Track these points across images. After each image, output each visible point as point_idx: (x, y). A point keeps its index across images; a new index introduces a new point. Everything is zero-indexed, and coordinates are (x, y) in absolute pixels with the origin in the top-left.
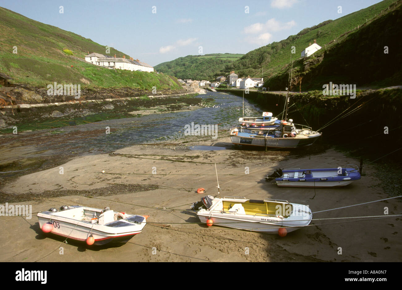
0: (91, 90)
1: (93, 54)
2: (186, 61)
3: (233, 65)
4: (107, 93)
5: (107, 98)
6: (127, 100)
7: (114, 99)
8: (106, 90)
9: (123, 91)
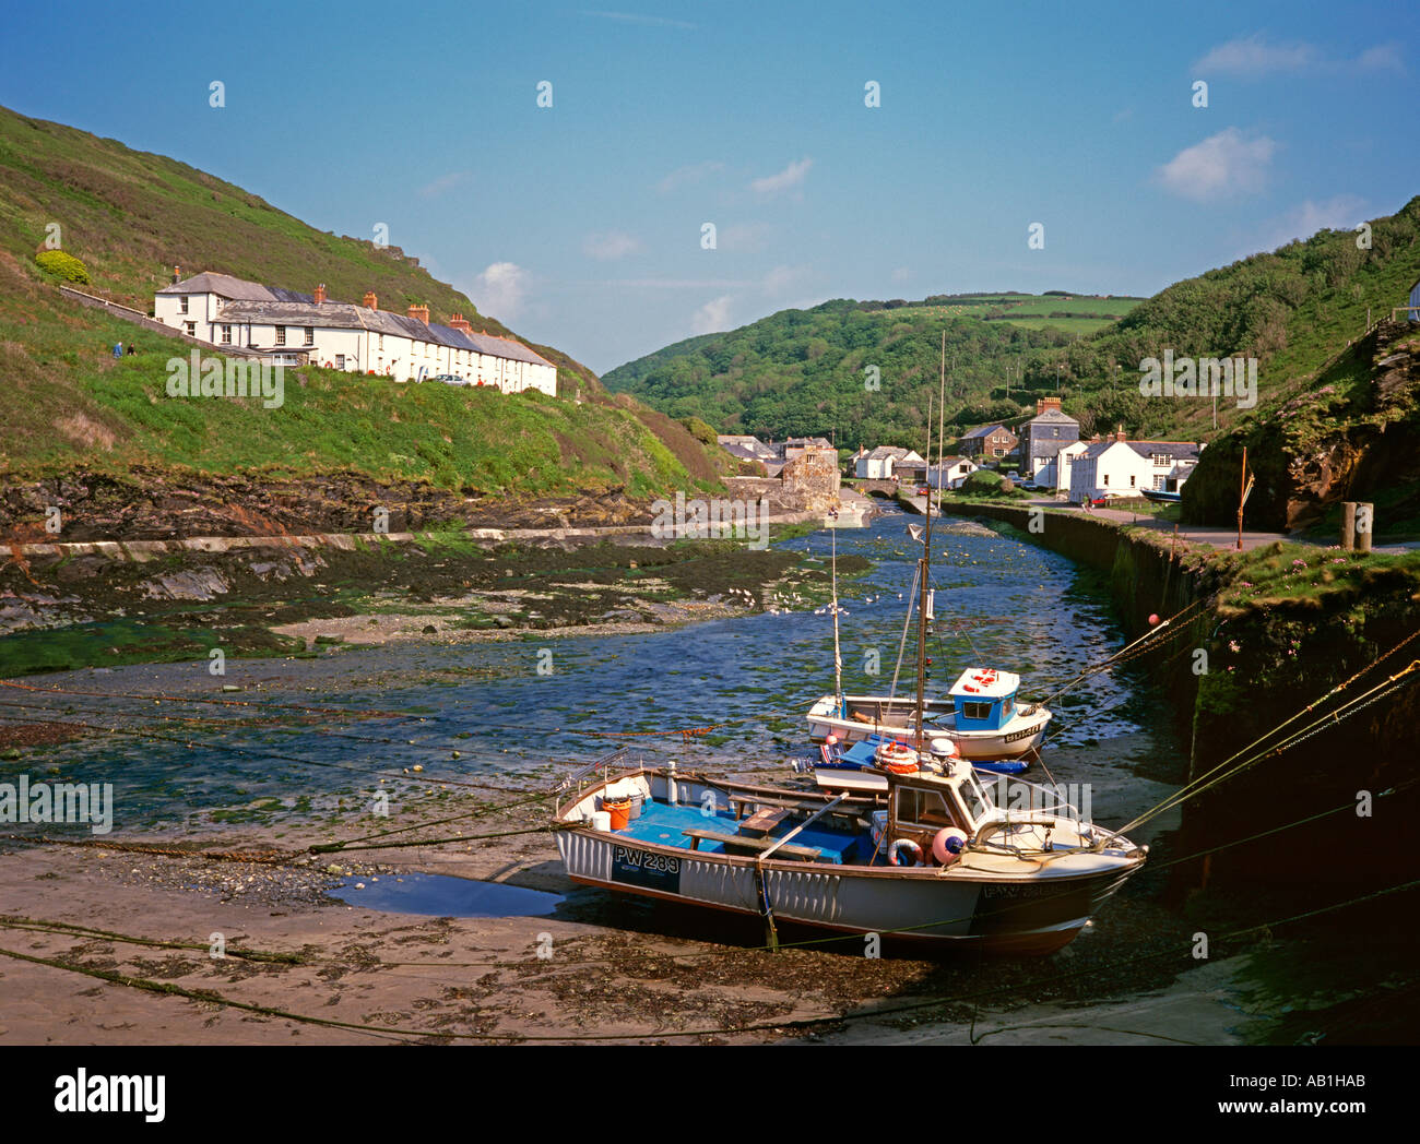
0: (110, 482)
1: (198, 281)
2: (816, 335)
3: (1070, 360)
4: (205, 503)
5: (201, 534)
6: (327, 551)
7: (240, 542)
8: (210, 484)
9: (316, 496)
